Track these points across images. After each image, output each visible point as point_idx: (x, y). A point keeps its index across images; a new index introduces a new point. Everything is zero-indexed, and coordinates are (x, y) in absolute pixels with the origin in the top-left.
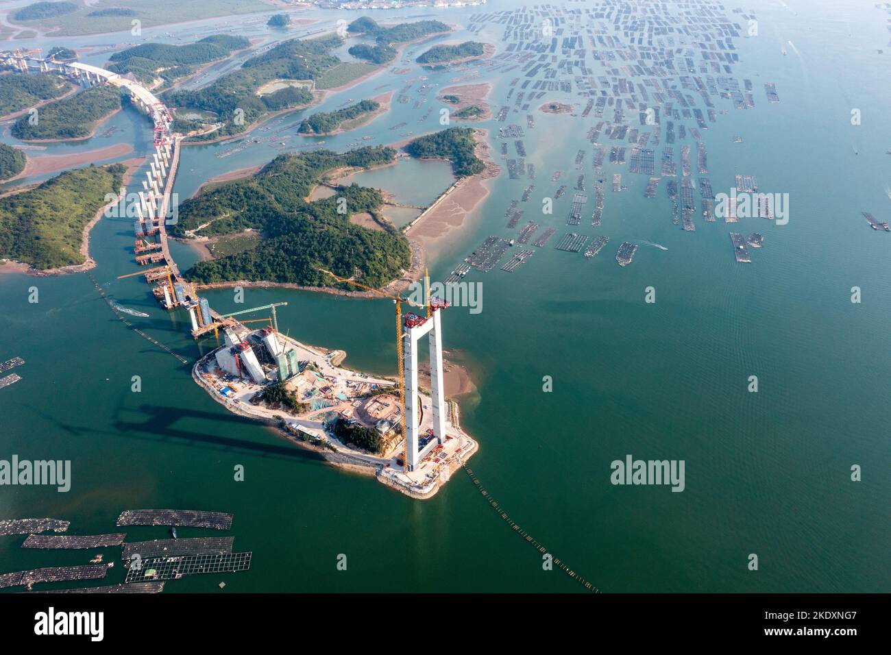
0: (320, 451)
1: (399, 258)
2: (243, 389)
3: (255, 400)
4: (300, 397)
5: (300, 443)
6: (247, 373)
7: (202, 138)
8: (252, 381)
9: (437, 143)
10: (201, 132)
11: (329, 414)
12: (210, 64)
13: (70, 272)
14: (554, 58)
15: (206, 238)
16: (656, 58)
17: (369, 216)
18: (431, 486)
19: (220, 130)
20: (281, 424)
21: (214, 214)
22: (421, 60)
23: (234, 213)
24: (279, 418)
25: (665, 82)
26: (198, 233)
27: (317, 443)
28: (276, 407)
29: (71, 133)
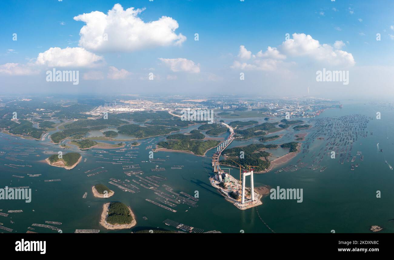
0: (225, 196)
1: (265, 166)
2: (217, 182)
3: (217, 185)
4: (226, 186)
5: (221, 194)
6: (219, 180)
7: (238, 139)
8: (219, 182)
9: (288, 145)
10: (238, 138)
11: (231, 191)
12: (248, 126)
13: (200, 156)
14: (325, 128)
15: (228, 156)
16: (348, 128)
17: (265, 158)
18: (245, 208)
19: (242, 138)
20: (220, 190)
21: (231, 152)
22: (294, 128)
23: (235, 153)
24: (220, 189)
25: (349, 133)
26: (226, 155)
27: (225, 195)
28: (221, 187)
29: (215, 134)
